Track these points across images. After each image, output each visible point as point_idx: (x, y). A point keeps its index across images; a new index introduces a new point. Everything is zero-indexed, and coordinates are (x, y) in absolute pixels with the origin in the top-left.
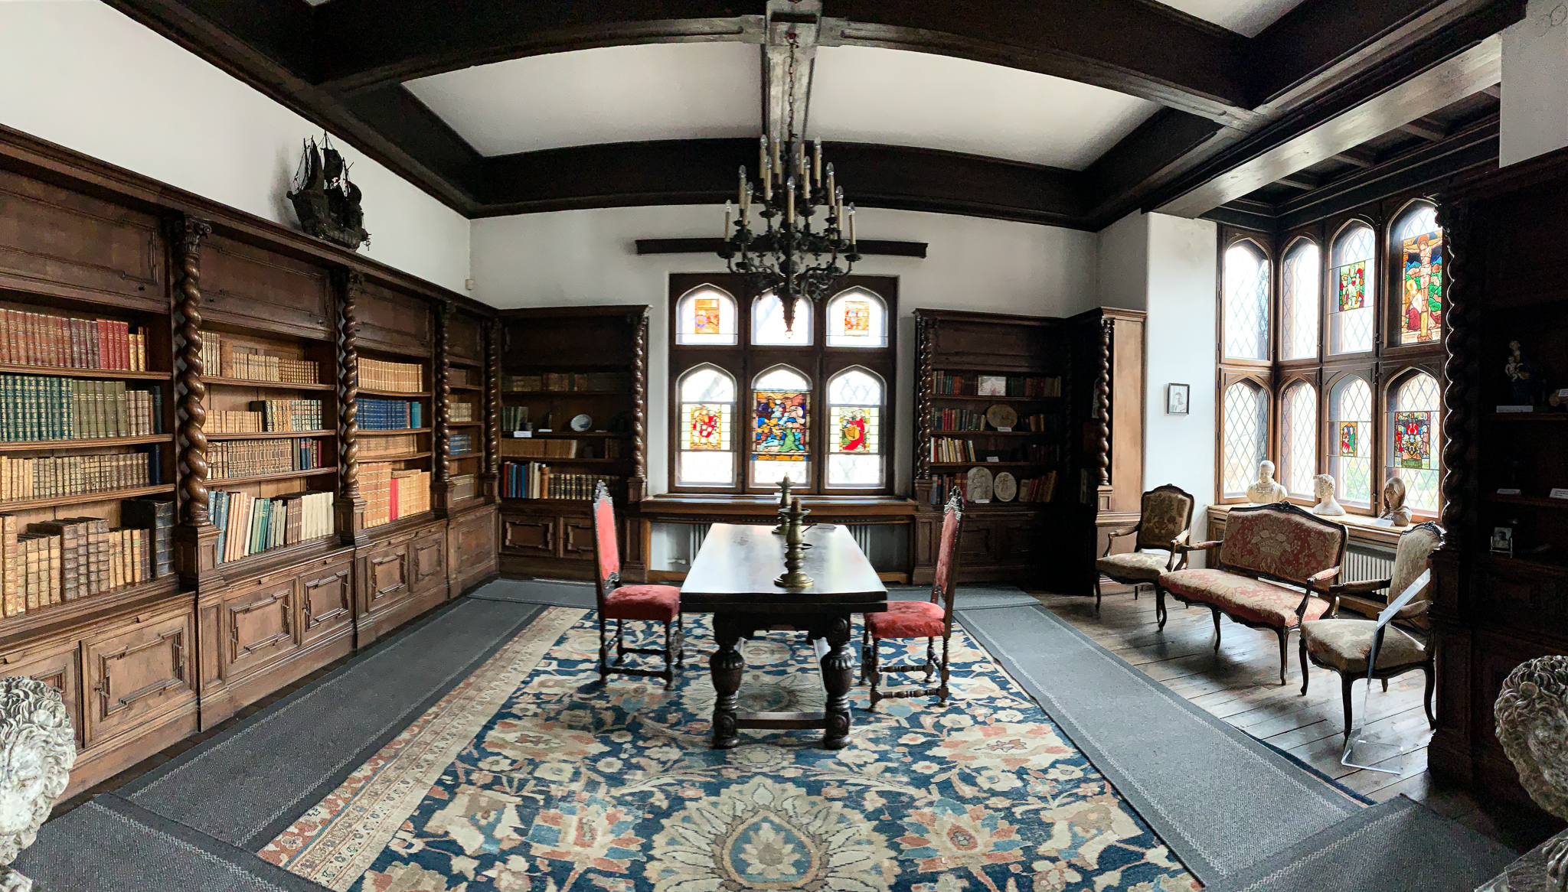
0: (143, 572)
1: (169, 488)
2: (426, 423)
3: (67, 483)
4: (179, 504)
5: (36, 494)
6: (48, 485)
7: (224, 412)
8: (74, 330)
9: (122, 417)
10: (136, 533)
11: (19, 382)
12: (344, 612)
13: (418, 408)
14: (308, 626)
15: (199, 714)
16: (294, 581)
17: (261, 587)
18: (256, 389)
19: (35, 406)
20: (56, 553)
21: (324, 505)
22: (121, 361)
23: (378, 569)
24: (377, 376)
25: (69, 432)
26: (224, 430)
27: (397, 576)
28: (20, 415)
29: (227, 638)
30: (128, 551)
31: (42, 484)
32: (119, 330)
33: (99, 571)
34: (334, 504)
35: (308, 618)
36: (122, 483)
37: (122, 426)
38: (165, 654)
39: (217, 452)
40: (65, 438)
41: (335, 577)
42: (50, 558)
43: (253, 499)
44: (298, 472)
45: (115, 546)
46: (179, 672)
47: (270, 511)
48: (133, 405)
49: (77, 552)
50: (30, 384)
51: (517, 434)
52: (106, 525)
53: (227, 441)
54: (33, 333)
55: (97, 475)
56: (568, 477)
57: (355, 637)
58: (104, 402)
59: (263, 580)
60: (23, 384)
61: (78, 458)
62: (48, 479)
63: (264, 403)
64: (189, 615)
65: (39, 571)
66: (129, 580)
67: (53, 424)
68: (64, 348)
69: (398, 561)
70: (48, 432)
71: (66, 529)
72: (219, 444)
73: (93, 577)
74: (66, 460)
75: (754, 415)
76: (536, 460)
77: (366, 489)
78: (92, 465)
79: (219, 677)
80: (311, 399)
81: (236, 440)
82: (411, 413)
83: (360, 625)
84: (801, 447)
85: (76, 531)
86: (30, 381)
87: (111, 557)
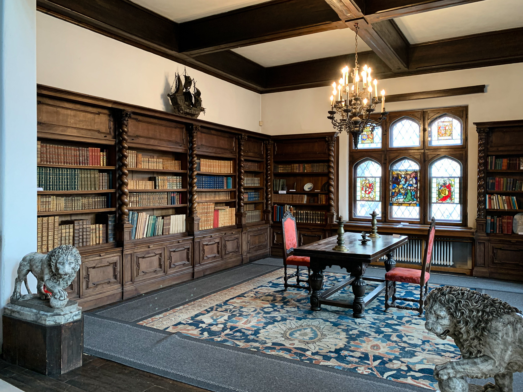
0: (103, 240)
1: (113, 209)
2: (234, 186)
3: (76, 206)
4: (117, 216)
5: (65, 210)
6: (69, 207)
7: (138, 181)
8: (81, 152)
9: (97, 183)
10: (101, 225)
11: (61, 170)
12: (187, 263)
13: (230, 180)
14: (170, 267)
15: (123, 293)
16: (164, 248)
17: (150, 249)
18: (153, 172)
19: (66, 178)
20: (71, 230)
21: (181, 220)
22: (97, 162)
23: (206, 247)
24: (210, 166)
25: (77, 188)
26: (138, 188)
27: (216, 251)
28: (61, 182)
29: (135, 267)
30: (98, 232)
31: (67, 207)
32: (97, 151)
33: (87, 238)
34: (186, 220)
35: (170, 263)
36: (96, 207)
37: (97, 186)
38: (110, 269)
39: (134, 197)
40: (76, 190)
41: (183, 249)
42: (69, 232)
43: (148, 215)
44: (170, 206)
45: (93, 230)
46: (115, 277)
47: (156, 221)
48: (101, 178)
49: (79, 231)
50: (64, 171)
51: (280, 192)
52: (90, 222)
53: (138, 192)
54: (66, 153)
55: (87, 204)
56: (302, 212)
57: (193, 274)
58: (90, 177)
59: (150, 246)
60: (62, 171)
61: (80, 198)
62: (69, 205)
63: (155, 178)
64: (120, 256)
65: (66, 236)
66: (98, 242)
67: (72, 185)
68: (77, 159)
69: (216, 245)
70: (70, 188)
71: (76, 222)
72: (135, 194)
73: (85, 240)
74: (76, 198)
75: (391, 183)
76: (288, 204)
77: (202, 213)
78: (85, 200)
79: (131, 281)
80: (177, 176)
81: (142, 192)
82: (227, 182)
83: (196, 269)
84: (415, 199)
85: (79, 223)
86: (65, 170)
87: (91, 234)
